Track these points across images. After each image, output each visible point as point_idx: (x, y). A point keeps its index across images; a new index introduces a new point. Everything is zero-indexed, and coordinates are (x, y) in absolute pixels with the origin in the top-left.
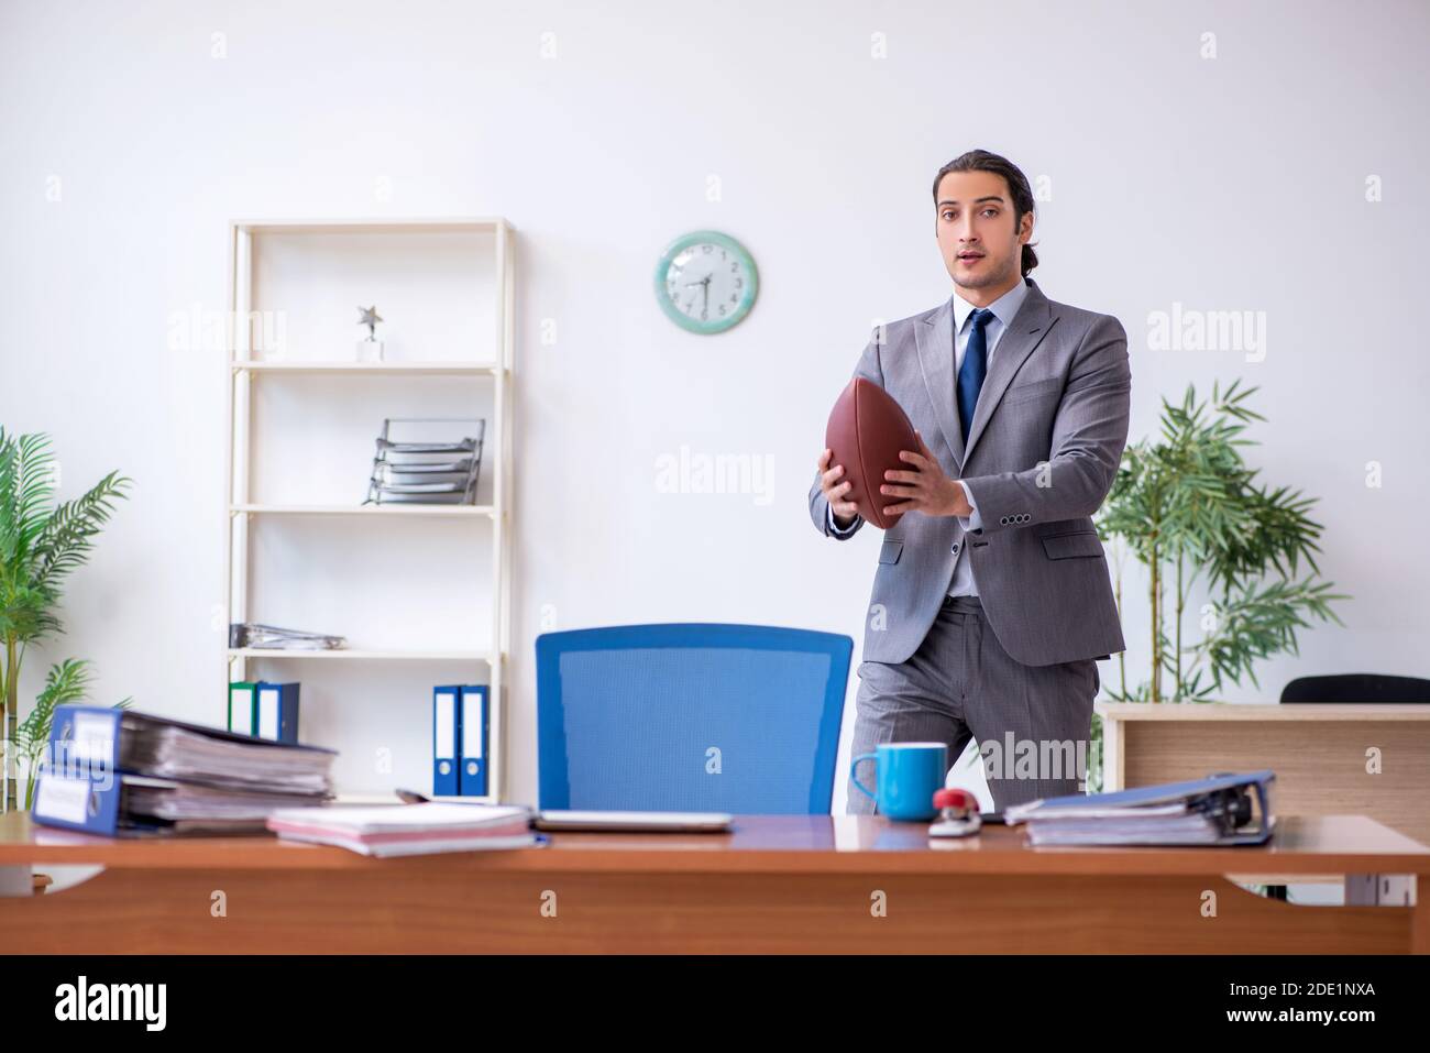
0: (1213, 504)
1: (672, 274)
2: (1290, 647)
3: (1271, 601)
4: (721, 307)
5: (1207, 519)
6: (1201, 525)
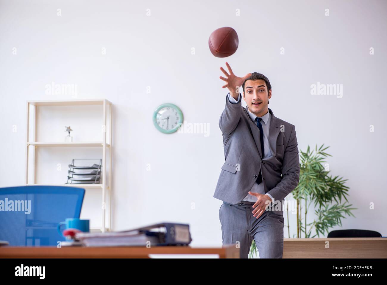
0: (313, 180)
1: (158, 116)
2: (339, 224)
3: (333, 210)
4: (172, 126)
5: (311, 185)
6: (309, 187)
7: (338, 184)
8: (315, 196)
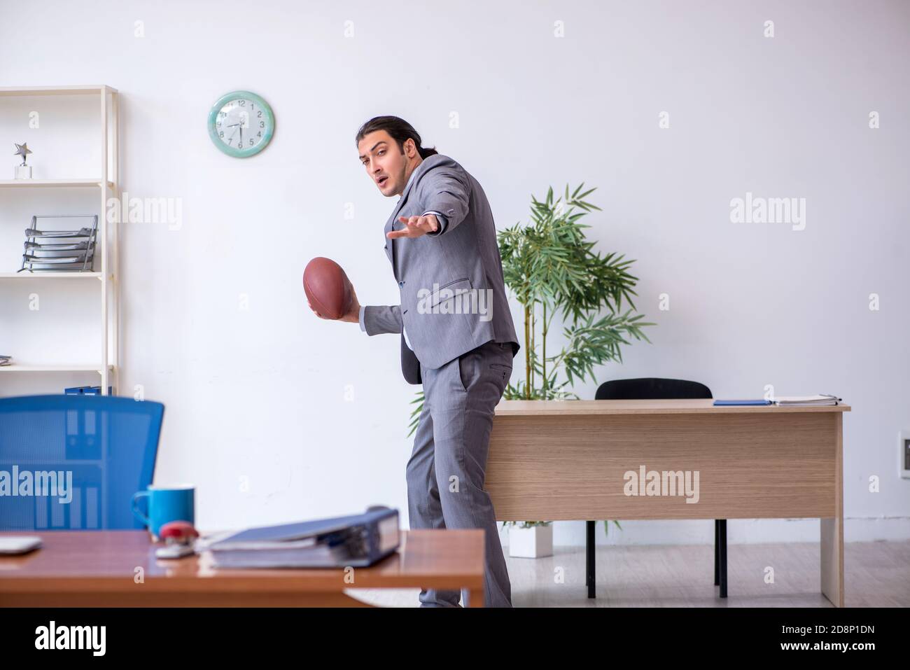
0: (562, 266)
1: (219, 119)
2: (617, 357)
3: (604, 327)
4: (251, 140)
5: (556, 276)
6: (553, 280)
7: (614, 271)
8: (563, 298)
